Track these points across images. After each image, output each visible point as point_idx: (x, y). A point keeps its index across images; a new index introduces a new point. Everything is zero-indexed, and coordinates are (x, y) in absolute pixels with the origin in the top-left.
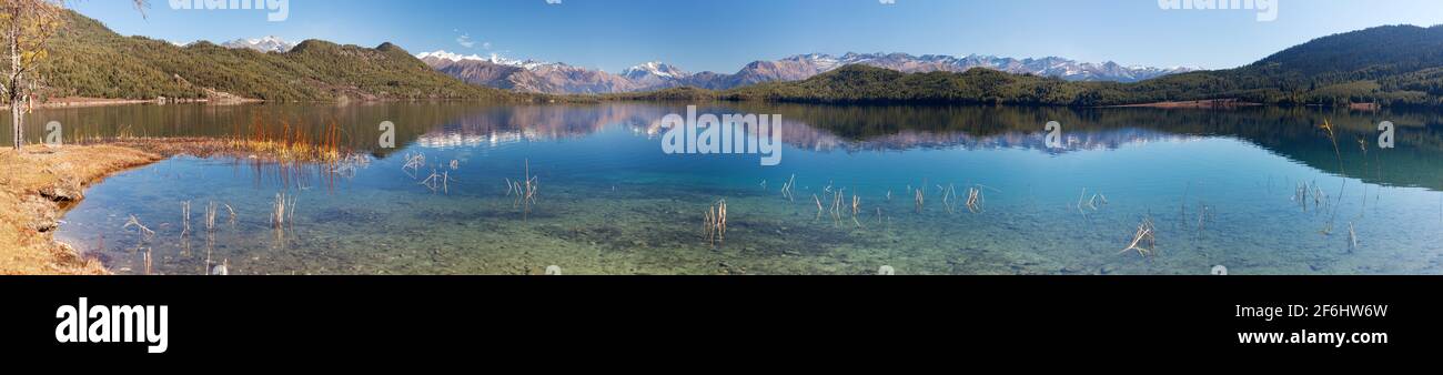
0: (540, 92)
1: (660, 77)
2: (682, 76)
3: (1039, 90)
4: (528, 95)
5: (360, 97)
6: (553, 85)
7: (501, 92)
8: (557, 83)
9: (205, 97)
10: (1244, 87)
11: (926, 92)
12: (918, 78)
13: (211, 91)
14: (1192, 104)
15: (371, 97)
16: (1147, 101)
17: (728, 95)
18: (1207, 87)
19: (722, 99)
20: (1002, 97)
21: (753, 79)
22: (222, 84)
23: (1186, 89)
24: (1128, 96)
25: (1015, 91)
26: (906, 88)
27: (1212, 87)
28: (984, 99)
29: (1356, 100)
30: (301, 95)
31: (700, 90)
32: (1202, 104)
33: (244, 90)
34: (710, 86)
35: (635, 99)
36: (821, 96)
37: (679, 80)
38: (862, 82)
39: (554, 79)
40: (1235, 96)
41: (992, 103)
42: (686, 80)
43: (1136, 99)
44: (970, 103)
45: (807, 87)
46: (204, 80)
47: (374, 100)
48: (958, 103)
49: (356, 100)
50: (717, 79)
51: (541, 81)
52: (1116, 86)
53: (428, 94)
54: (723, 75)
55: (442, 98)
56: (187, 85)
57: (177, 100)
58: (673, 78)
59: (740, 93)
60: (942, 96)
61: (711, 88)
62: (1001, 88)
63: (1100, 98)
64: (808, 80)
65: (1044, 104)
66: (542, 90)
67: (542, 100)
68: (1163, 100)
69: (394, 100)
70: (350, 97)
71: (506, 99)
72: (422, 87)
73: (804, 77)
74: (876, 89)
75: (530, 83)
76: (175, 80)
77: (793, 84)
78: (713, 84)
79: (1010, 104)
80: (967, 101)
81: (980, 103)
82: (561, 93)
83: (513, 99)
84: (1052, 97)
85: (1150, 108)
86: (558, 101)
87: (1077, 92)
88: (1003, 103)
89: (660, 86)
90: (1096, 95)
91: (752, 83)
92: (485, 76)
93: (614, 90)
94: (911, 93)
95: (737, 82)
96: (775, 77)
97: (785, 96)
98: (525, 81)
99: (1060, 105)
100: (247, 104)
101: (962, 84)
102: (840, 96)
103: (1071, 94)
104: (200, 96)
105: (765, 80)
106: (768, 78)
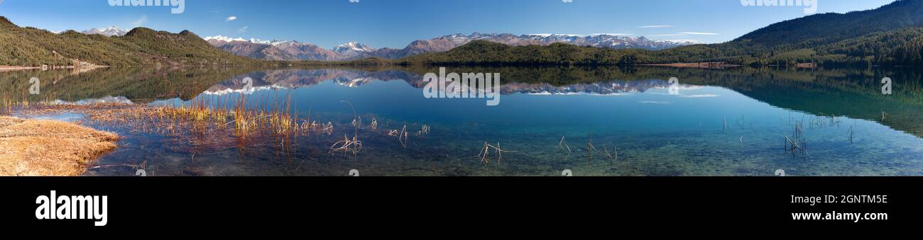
0: (282, 59)
1: (357, 51)
2: (370, 51)
3: (597, 56)
4: (274, 61)
5: (168, 64)
6: (290, 55)
7: (258, 60)
8: (293, 54)
9: (72, 65)
10: (728, 55)
11: (525, 58)
12: (519, 49)
13: (76, 61)
14: (696, 65)
15: (176, 63)
16: (666, 62)
17: (400, 62)
18: (704, 54)
19: (396, 64)
20: (573, 60)
21: (415, 52)
22: (83, 57)
23: (691, 55)
24: (654, 59)
25: (581, 57)
26: (512, 55)
27: (708, 54)
28: (562, 62)
29: (801, 62)
30: (133, 62)
31: (382, 59)
32: (702, 65)
33: (96, 60)
34: (387, 56)
35: (342, 65)
36: (458, 60)
37: (368, 53)
38: (484, 51)
39: (291, 51)
40: (723, 60)
41: (567, 65)
42: (373, 53)
43: (659, 61)
44: (553, 64)
45: (450, 55)
46: (71, 55)
47: (178, 66)
48: (546, 64)
49: (166, 66)
50: (392, 52)
51: (282, 53)
52: (646, 52)
53: (211, 62)
54: (395, 50)
55: (221, 65)
56: (61, 57)
57: (54, 67)
58: (365, 52)
59: (407, 60)
60: (535, 60)
61: (389, 57)
62: (572, 55)
63: (636, 59)
64: (451, 51)
65: (600, 65)
66: (283, 58)
67: (284, 65)
68: (676, 62)
69: (190, 66)
70: (162, 63)
71: (261, 65)
72: (208, 58)
73: (447, 49)
74: (493, 56)
75: (276, 54)
76: (53, 54)
77: (441, 54)
78: (390, 55)
79: (578, 65)
80: (550, 63)
81: (559, 64)
82: (296, 59)
83: (265, 65)
84: (605, 59)
85: (668, 67)
86: (295, 65)
87: (621, 56)
88: (574, 64)
89: (357, 57)
90: (633, 58)
91: (414, 54)
92: (247, 51)
93: (328, 59)
94: (515, 58)
95: (405, 54)
96: (429, 50)
97: (436, 62)
98: (272, 53)
99: (610, 65)
100: (98, 69)
101: (548, 53)
102: (469, 60)
103: (617, 57)
104: (69, 64)
105: (423, 52)
106: (424, 51)
